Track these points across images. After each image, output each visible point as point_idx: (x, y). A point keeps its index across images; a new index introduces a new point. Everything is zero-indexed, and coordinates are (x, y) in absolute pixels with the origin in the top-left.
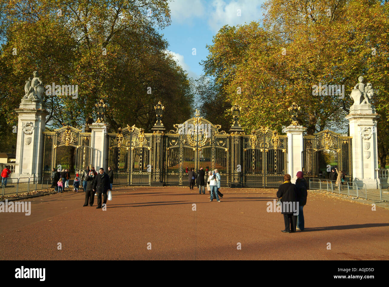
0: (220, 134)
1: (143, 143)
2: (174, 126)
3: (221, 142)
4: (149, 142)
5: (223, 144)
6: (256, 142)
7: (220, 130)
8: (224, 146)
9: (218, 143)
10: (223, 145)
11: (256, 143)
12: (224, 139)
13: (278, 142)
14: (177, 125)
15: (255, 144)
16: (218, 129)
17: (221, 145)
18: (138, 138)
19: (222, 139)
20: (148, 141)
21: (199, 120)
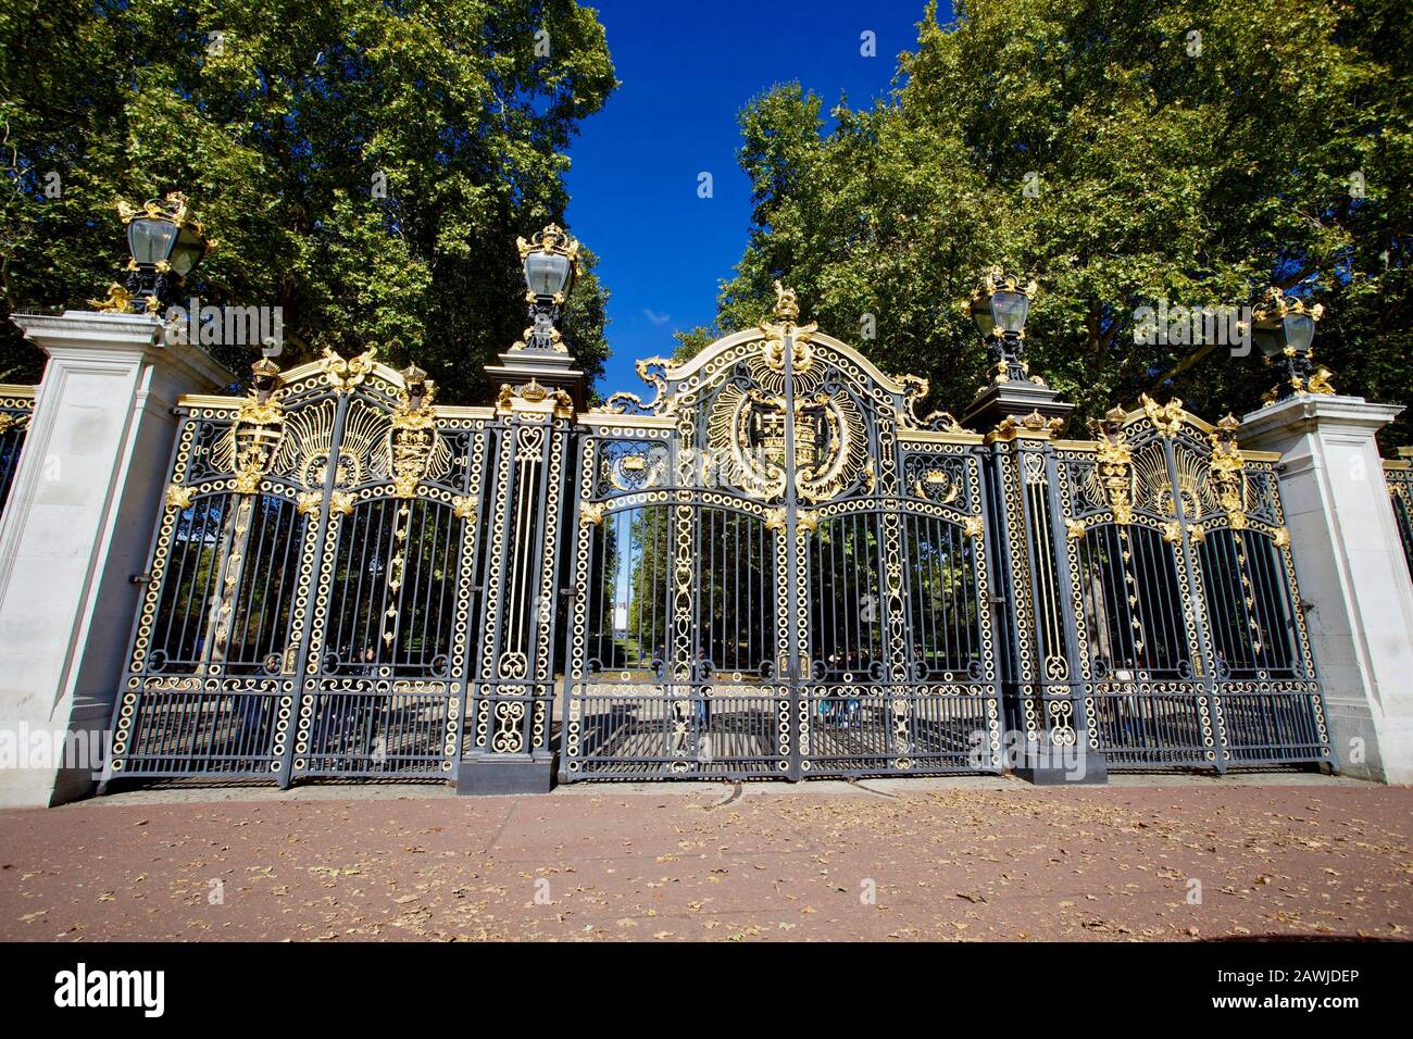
0: (928, 428)
1: (419, 469)
2: (643, 365)
3: (936, 477)
4: (463, 461)
5: (948, 491)
6: (1130, 482)
7: (922, 409)
8: (951, 503)
9: (919, 483)
10: (950, 498)
11: (1129, 492)
12: (952, 464)
13: (1239, 486)
14: (656, 361)
15: (1129, 496)
16: (912, 400)
17: (934, 494)
18: (388, 436)
19: (941, 459)
20: (458, 454)
21: (799, 340)
